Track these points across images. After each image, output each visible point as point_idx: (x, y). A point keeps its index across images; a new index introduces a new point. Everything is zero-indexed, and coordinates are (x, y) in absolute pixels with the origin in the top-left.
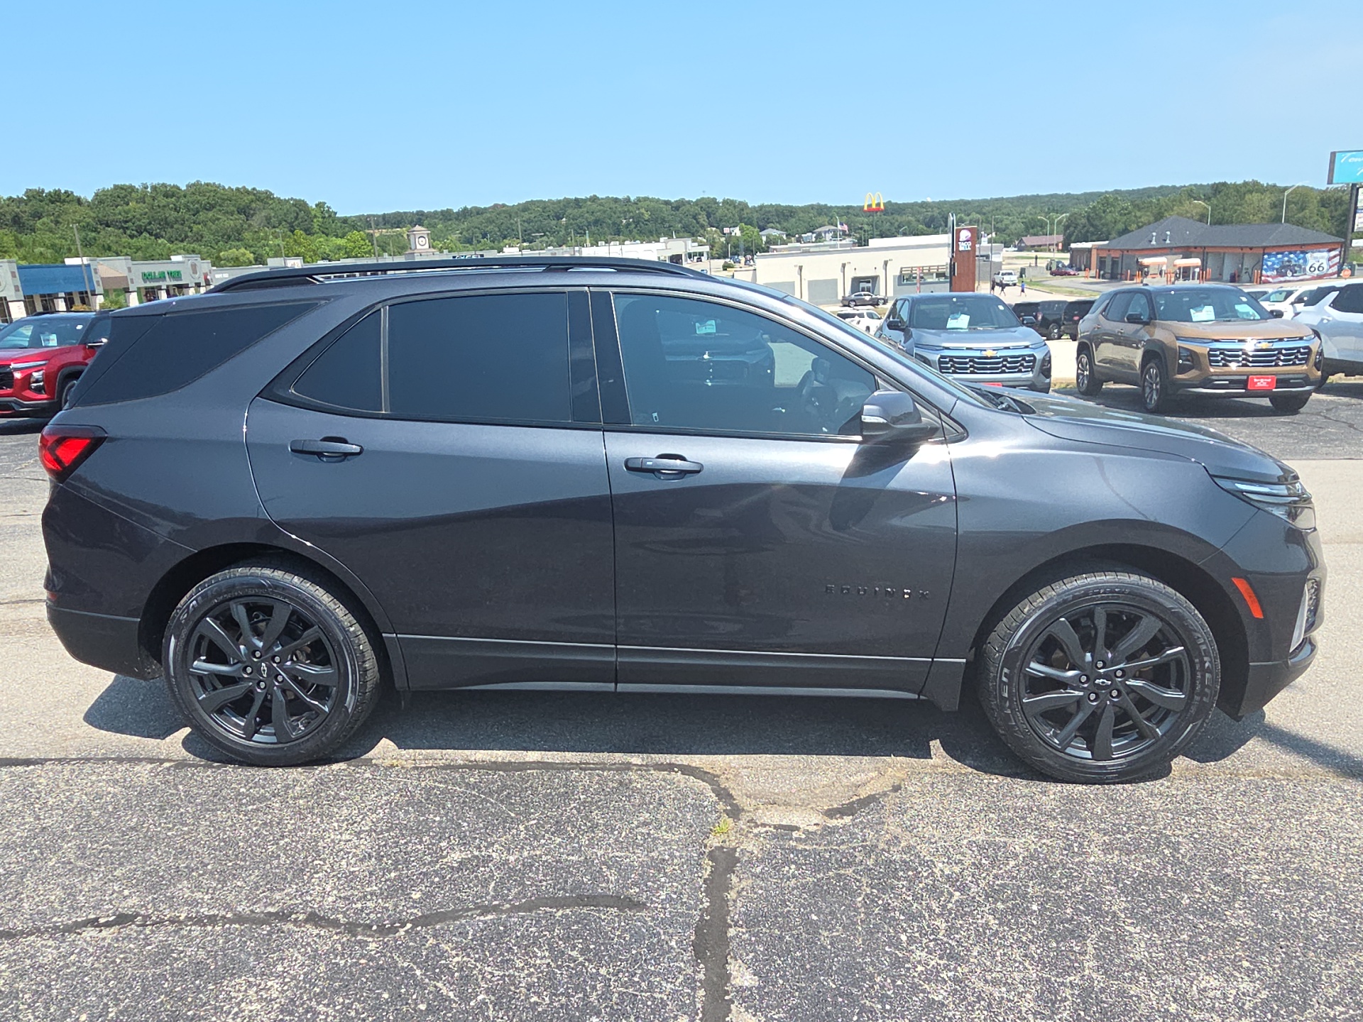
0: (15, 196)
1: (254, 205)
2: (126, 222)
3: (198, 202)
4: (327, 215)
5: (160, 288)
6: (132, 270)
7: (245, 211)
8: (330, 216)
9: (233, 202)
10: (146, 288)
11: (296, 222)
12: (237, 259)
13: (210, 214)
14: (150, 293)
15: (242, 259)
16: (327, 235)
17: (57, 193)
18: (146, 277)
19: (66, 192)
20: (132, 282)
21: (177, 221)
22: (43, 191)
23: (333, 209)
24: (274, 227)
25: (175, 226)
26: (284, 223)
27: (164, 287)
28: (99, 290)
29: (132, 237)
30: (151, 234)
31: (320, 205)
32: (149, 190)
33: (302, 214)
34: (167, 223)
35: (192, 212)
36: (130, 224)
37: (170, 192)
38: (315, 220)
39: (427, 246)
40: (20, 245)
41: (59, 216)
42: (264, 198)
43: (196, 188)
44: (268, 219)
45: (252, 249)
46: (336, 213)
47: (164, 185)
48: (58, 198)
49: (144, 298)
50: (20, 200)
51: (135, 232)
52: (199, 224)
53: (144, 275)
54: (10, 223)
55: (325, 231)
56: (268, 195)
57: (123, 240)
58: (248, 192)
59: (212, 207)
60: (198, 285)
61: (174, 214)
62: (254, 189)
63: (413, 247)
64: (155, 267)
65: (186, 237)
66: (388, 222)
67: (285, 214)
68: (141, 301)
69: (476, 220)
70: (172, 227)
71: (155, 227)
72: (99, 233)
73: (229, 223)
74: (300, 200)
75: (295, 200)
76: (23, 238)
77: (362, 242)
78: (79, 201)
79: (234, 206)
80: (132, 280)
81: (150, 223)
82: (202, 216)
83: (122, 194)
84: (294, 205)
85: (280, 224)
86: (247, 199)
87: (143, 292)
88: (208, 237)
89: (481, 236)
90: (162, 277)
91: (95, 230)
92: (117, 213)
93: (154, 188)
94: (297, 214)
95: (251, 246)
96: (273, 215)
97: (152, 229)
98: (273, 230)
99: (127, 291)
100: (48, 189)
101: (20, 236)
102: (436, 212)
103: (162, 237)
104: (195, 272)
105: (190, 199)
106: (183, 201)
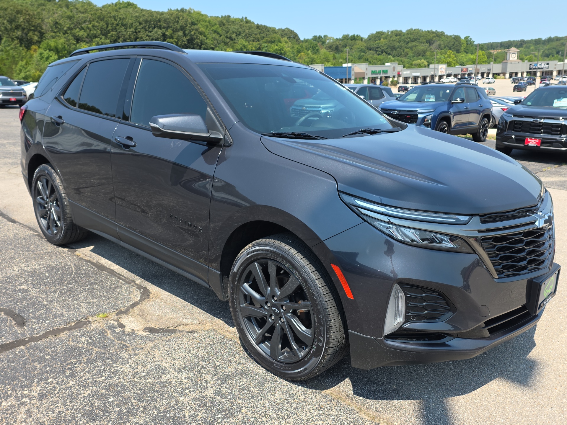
0: (338, 38)
1: (434, 39)
2: (377, 48)
3: (409, 38)
4: (469, 43)
5: (377, 78)
6: (368, 69)
7: (430, 42)
8: (471, 43)
9: (425, 38)
10: (372, 78)
11: (453, 47)
12: (420, 65)
13: (414, 44)
14: (373, 80)
15: (422, 65)
16: (467, 53)
17: (354, 36)
18: (373, 72)
19: (357, 35)
20: (367, 75)
21: (398, 47)
22: (349, 35)
23: (473, 40)
24: (442, 49)
25: (397, 50)
26: (447, 47)
27: (379, 77)
28: (353, 78)
29: (379, 55)
30: (386, 53)
31: (466, 38)
32: (390, 33)
33: (457, 43)
34: (394, 48)
35: (406, 43)
36: (379, 49)
37: (398, 34)
38: (462, 45)
39: (516, 58)
40: (335, 58)
41: (353, 46)
42: (439, 35)
43: (410, 32)
44: (440, 45)
45: (428, 60)
46: (474, 42)
47: (396, 31)
48: (354, 38)
49: (370, 82)
50: (340, 40)
51: (380, 53)
52: (408, 48)
53: (372, 71)
54: (334, 49)
55: (467, 51)
56: (442, 34)
57: (375, 56)
58: (433, 32)
59: (415, 40)
60: (394, 77)
61: (398, 44)
62: (436, 31)
63: (508, 59)
64: (378, 68)
65: (401, 54)
66: (503, 46)
67: (448, 43)
68: (369, 83)
69: (554, 44)
70: (396, 50)
71: (389, 50)
72: (366, 53)
73: (421, 47)
74: (457, 36)
75: (455, 36)
76: (337, 55)
77: (483, 57)
78: (362, 39)
79: (425, 39)
80: (367, 74)
81: (387, 48)
82: (410, 45)
83: (379, 35)
84: (454, 38)
85: (445, 47)
86: (432, 36)
87: (371, 79)
88: (411, 54)
89: (555, 53)
90: (379, 73)
91: (364, 52)
92: (374, 45)
93: (392, 32)
94: (454, 43)
95: (428, 59)
96: (442, 43)
97: (387, 51)
98: (441, 51)
99: (364, 78)
100: (351, 34)
101: (336, 54)
102: (532, 40)
103: (391, 55)
104: (394, 70)
105: (406, 37)
106: (403, 38)
